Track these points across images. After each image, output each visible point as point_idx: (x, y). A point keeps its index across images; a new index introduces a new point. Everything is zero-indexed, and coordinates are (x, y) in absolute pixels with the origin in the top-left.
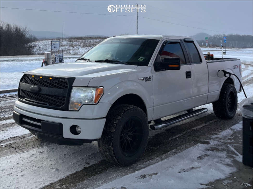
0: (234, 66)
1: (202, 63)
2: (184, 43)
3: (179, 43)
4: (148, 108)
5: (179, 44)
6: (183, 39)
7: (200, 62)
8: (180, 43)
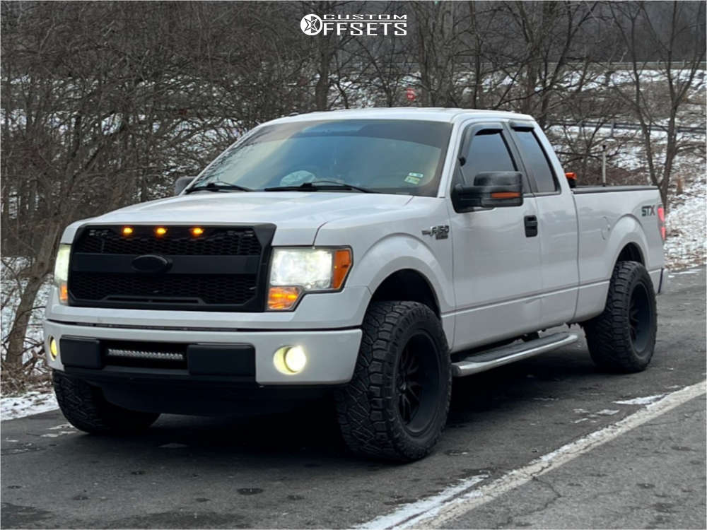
0: (644, 207)
1: (560, 194)
2: (512, 132)
3: (499, 131)
4: (445, 313)
5: (498, 135)
6: (507, 120)
7: (556, 190)
8: (503, 132)
